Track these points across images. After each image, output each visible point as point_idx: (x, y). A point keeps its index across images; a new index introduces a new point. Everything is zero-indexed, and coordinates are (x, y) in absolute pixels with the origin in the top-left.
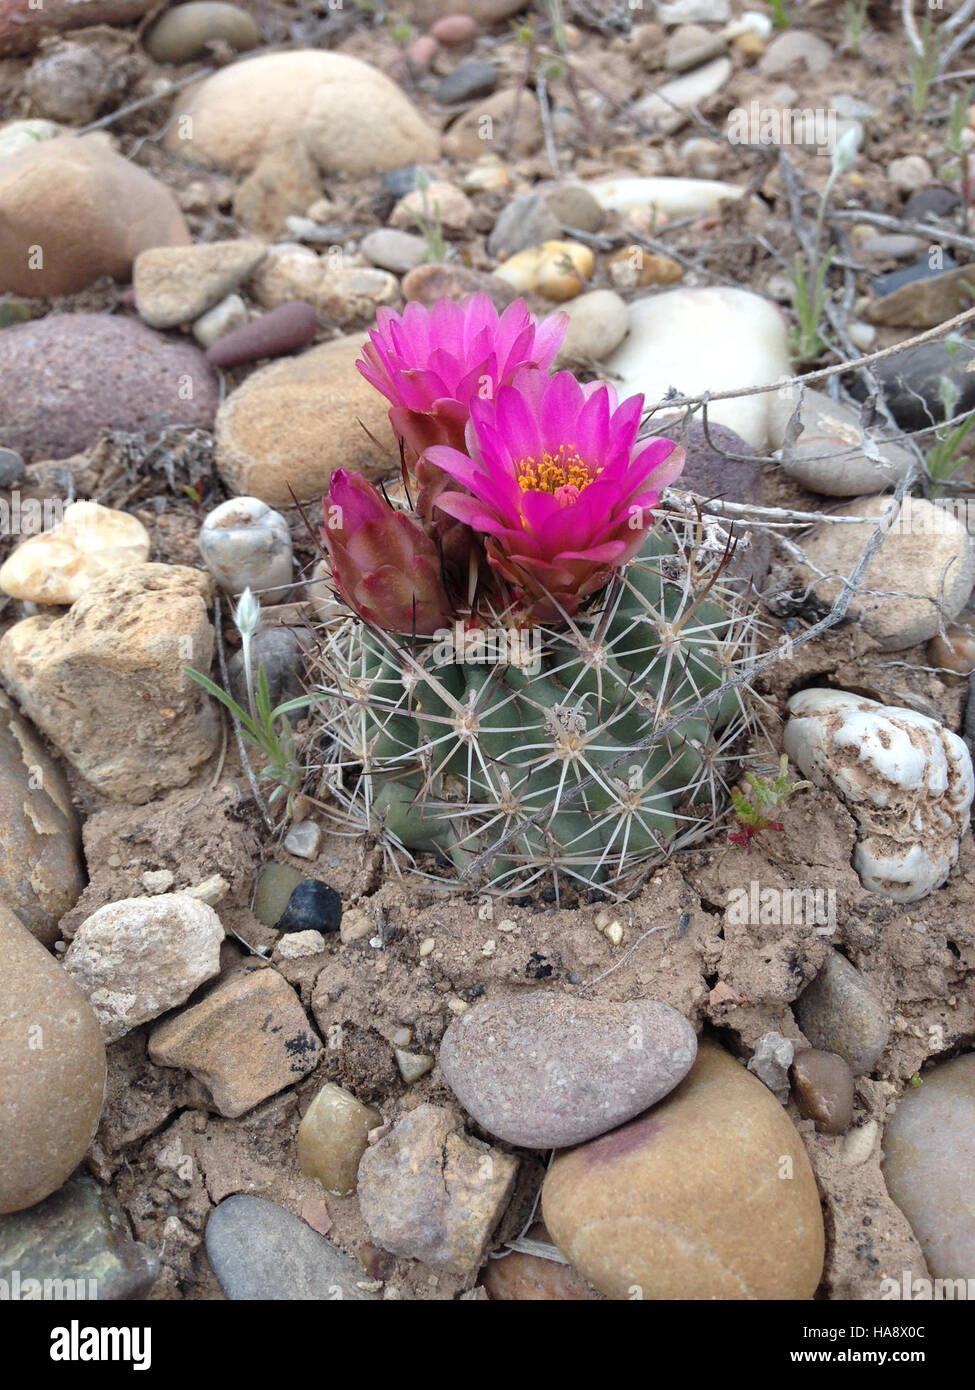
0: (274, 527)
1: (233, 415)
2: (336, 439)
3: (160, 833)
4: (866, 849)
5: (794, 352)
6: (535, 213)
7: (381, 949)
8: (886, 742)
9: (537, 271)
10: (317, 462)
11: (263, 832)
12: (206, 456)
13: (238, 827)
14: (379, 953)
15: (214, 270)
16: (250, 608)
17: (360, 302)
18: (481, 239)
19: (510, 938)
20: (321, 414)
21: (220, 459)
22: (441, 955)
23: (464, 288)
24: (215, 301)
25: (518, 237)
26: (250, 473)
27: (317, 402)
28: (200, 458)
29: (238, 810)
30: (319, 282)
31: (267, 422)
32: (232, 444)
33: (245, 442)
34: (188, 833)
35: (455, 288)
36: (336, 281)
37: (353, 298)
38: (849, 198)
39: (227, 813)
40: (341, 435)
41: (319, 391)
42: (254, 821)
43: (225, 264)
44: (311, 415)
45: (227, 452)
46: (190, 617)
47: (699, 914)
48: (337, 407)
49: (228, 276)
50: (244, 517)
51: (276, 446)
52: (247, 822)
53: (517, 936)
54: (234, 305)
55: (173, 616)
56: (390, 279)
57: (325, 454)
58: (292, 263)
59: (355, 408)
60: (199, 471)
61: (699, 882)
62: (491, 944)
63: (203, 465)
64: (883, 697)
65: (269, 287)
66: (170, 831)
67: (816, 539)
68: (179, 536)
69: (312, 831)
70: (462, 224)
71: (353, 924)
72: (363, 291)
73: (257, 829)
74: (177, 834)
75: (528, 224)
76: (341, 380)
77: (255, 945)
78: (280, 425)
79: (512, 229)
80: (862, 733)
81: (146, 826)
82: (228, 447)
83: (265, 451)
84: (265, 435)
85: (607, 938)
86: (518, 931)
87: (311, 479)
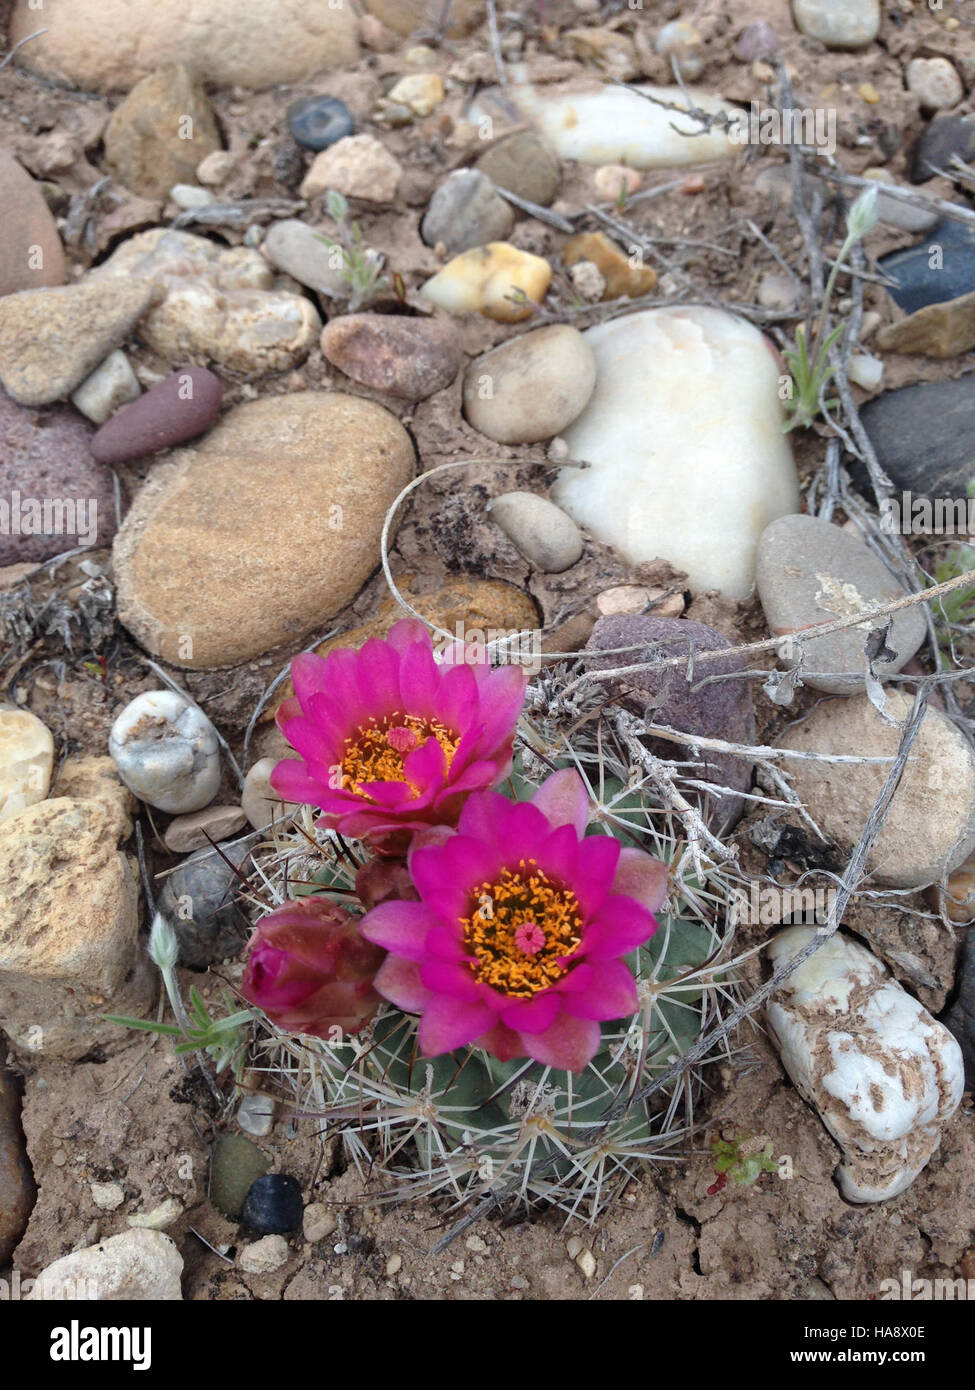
0: (194, 737)
1: (133, 555)
2: (257, 612)
3: (103, 1133)
4: (848, 1175)
5: (789, 414)
6: (477, 199)
7: (346, 1253)
8: (877, 1097)
9: (483, 287)
10: (237, 635)
11: (214, 1109)
12: (108, 611)
13: (187, 1108)
14: (344, 1258)
15: (88, 331)
16: (165, 941)
17: (271, 355)
18: (413, 216)
19: (479, 1260)
20: (235, 581)
21: (123, 616)
22: (408, 1281)
23: (396, 352)
24: (95, 366)
25: (459, 227)
26: (160, 639)
27: (231, 564)
28: (99, 617)
29: (184, 1090)
30: (220, 332)
31: (173, 583)
32: (136, 597)
33: (149, 600)
34: (133, 1131)
35: (386, 352)
36: (240, 332)
37: (263, 351)
38: (861, 132)
39: (172, 1094)
40: (261, 606)
41: (233, 548)
42: (202, 1100)
43: (101, 320)
44: (225, 581)
45: (131, 609)
46: (107, 911)
47: (674, 1225)
48: (255, 571)
49: (107, 335)
50: (157, 721)
51: (187, 615)
52: (195, 1103)
53: (486, 1258)
54: (118, 372)
55: (88, 919)
56: (305, 309)
57: (245, 628)
58: (185, 305)
59: (275, 574)
60: (100, 631)
61: (674, 1191)
62: (459, 1266)
63: (104, 624)
64: (873, 947)
65: (159, 335)
66: (113, 1132)
67: (807, 731)
68: (85, 715)
69: (265, 1104)
70: (390, 195)
71: (317, 1221)
72: (274, 341)
73: (206, 1108)
74: (121, 1135)
75: (470, 213)
76: (257, 534)
77: (216, 1245)
78: (188, 590)
79: (451, 218)
80: (853, 1092)
81: (88, 1123)
82: (131, 602)
83: (174, 619)
84: (171, 600)
85: (578, 1270)
86: (487, 1251)
87: (231, 650)
